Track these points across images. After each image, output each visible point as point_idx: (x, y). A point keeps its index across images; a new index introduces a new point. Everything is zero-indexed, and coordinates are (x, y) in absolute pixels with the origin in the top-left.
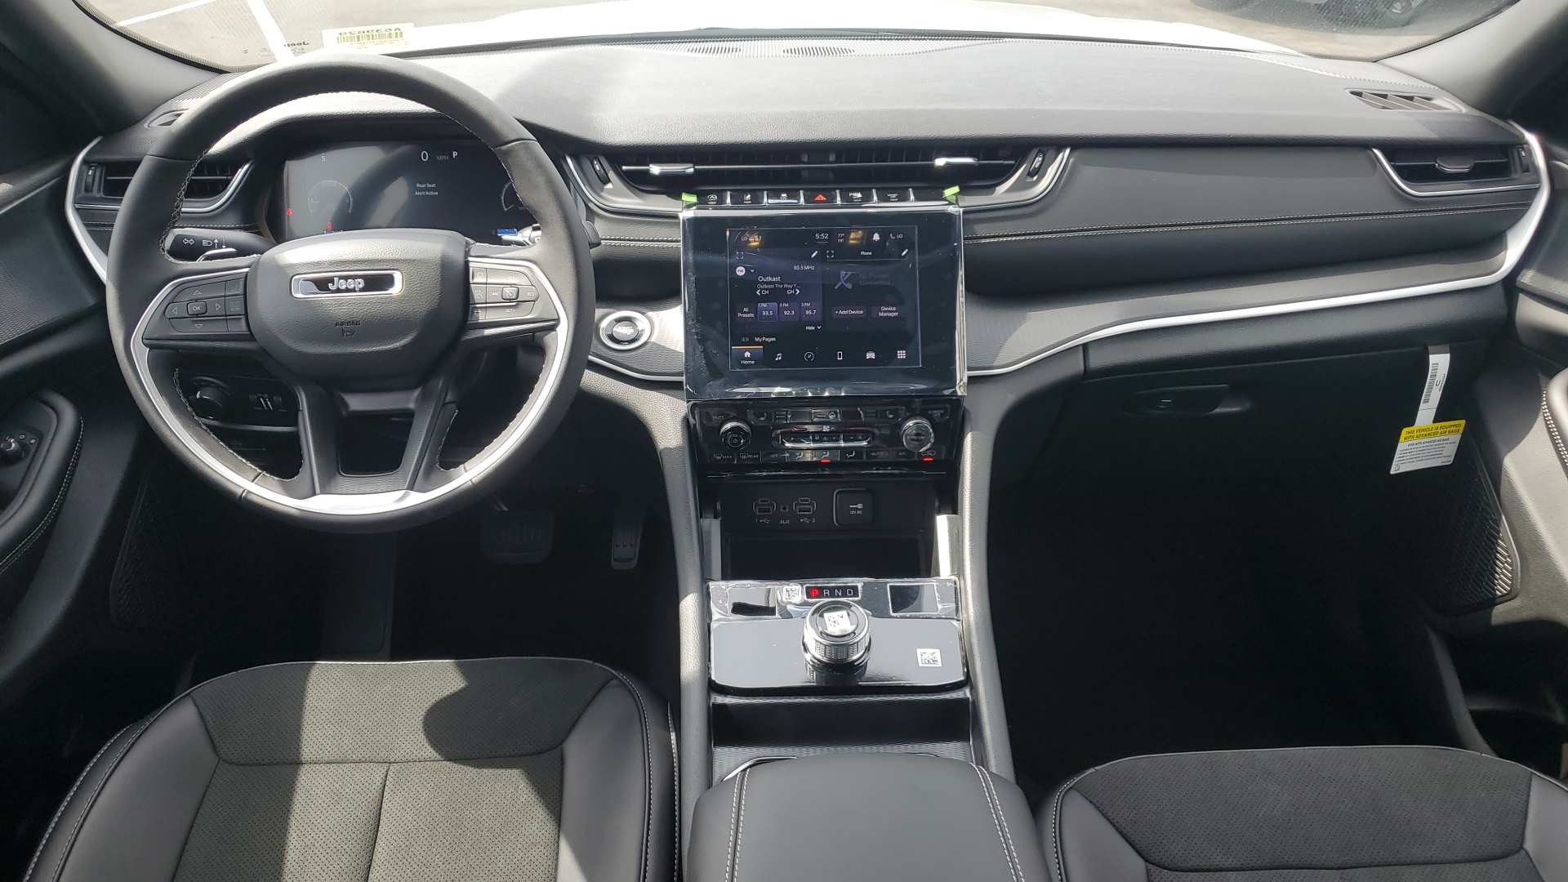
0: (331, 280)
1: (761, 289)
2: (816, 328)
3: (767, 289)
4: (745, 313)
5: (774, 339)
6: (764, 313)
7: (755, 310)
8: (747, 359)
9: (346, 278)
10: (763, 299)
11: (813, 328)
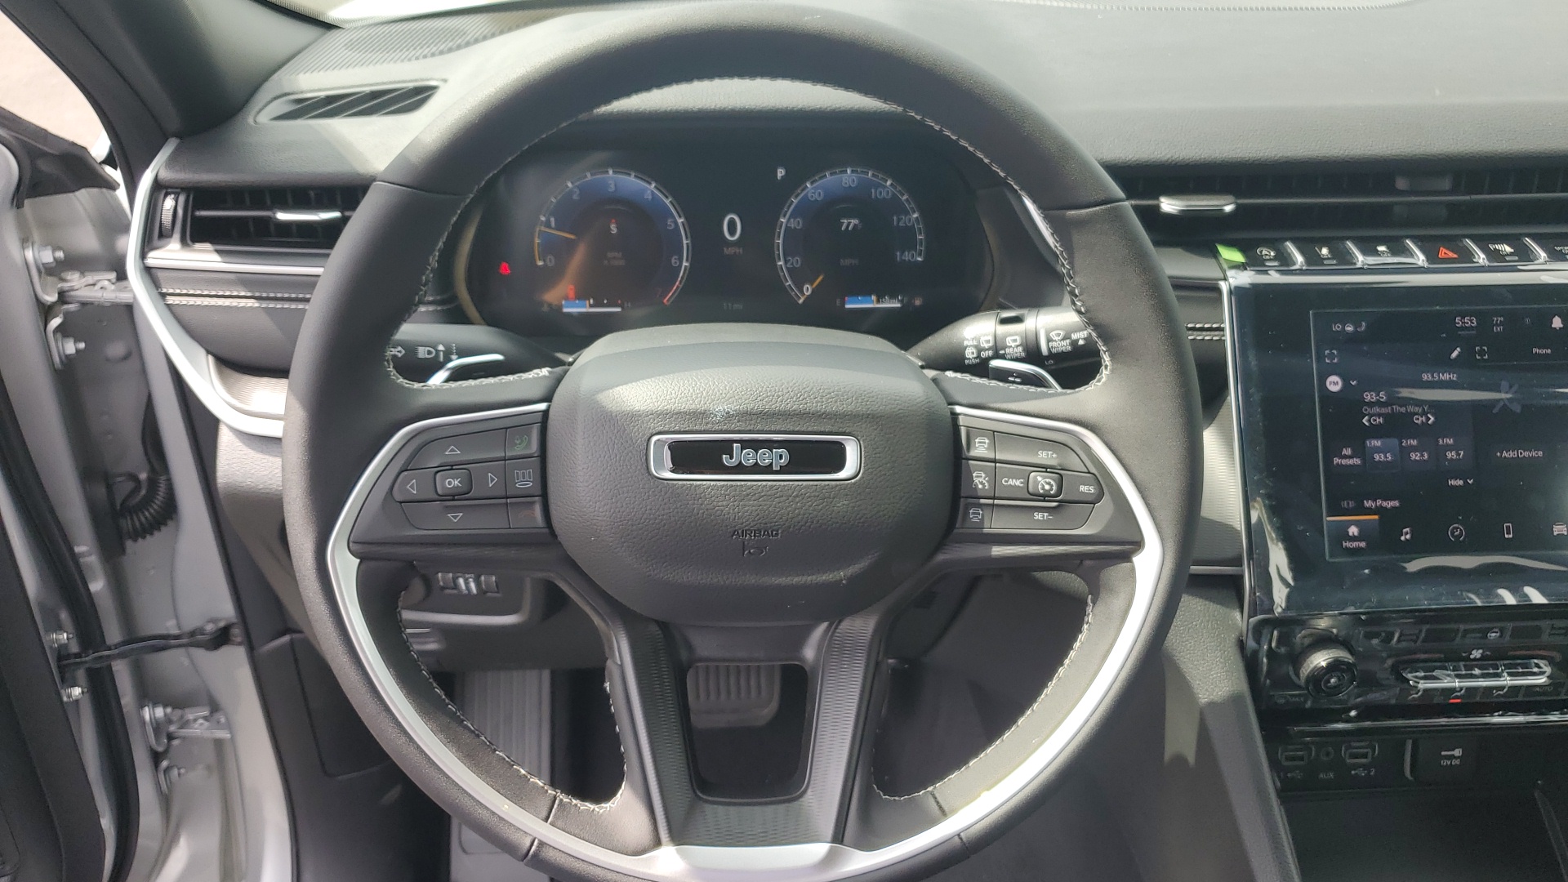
0: (726, 446)
1: (1371, 416)
2: (1466, 482)
3: (1379, 415)
4: (1346, 457)
5: (1396, 503)
6: (1377, 457)
7: (1361, 451)
8: (1354, 539)
9: (755, 445)
10: (1375, 432)
11: (1461, 482)
